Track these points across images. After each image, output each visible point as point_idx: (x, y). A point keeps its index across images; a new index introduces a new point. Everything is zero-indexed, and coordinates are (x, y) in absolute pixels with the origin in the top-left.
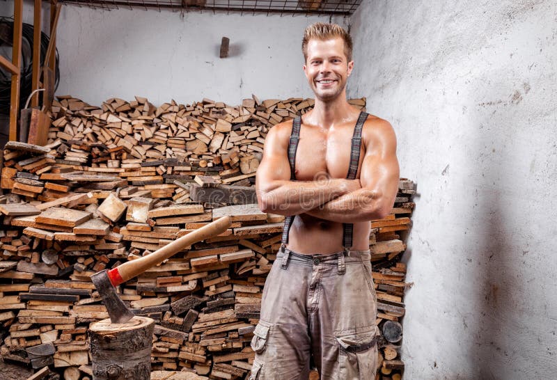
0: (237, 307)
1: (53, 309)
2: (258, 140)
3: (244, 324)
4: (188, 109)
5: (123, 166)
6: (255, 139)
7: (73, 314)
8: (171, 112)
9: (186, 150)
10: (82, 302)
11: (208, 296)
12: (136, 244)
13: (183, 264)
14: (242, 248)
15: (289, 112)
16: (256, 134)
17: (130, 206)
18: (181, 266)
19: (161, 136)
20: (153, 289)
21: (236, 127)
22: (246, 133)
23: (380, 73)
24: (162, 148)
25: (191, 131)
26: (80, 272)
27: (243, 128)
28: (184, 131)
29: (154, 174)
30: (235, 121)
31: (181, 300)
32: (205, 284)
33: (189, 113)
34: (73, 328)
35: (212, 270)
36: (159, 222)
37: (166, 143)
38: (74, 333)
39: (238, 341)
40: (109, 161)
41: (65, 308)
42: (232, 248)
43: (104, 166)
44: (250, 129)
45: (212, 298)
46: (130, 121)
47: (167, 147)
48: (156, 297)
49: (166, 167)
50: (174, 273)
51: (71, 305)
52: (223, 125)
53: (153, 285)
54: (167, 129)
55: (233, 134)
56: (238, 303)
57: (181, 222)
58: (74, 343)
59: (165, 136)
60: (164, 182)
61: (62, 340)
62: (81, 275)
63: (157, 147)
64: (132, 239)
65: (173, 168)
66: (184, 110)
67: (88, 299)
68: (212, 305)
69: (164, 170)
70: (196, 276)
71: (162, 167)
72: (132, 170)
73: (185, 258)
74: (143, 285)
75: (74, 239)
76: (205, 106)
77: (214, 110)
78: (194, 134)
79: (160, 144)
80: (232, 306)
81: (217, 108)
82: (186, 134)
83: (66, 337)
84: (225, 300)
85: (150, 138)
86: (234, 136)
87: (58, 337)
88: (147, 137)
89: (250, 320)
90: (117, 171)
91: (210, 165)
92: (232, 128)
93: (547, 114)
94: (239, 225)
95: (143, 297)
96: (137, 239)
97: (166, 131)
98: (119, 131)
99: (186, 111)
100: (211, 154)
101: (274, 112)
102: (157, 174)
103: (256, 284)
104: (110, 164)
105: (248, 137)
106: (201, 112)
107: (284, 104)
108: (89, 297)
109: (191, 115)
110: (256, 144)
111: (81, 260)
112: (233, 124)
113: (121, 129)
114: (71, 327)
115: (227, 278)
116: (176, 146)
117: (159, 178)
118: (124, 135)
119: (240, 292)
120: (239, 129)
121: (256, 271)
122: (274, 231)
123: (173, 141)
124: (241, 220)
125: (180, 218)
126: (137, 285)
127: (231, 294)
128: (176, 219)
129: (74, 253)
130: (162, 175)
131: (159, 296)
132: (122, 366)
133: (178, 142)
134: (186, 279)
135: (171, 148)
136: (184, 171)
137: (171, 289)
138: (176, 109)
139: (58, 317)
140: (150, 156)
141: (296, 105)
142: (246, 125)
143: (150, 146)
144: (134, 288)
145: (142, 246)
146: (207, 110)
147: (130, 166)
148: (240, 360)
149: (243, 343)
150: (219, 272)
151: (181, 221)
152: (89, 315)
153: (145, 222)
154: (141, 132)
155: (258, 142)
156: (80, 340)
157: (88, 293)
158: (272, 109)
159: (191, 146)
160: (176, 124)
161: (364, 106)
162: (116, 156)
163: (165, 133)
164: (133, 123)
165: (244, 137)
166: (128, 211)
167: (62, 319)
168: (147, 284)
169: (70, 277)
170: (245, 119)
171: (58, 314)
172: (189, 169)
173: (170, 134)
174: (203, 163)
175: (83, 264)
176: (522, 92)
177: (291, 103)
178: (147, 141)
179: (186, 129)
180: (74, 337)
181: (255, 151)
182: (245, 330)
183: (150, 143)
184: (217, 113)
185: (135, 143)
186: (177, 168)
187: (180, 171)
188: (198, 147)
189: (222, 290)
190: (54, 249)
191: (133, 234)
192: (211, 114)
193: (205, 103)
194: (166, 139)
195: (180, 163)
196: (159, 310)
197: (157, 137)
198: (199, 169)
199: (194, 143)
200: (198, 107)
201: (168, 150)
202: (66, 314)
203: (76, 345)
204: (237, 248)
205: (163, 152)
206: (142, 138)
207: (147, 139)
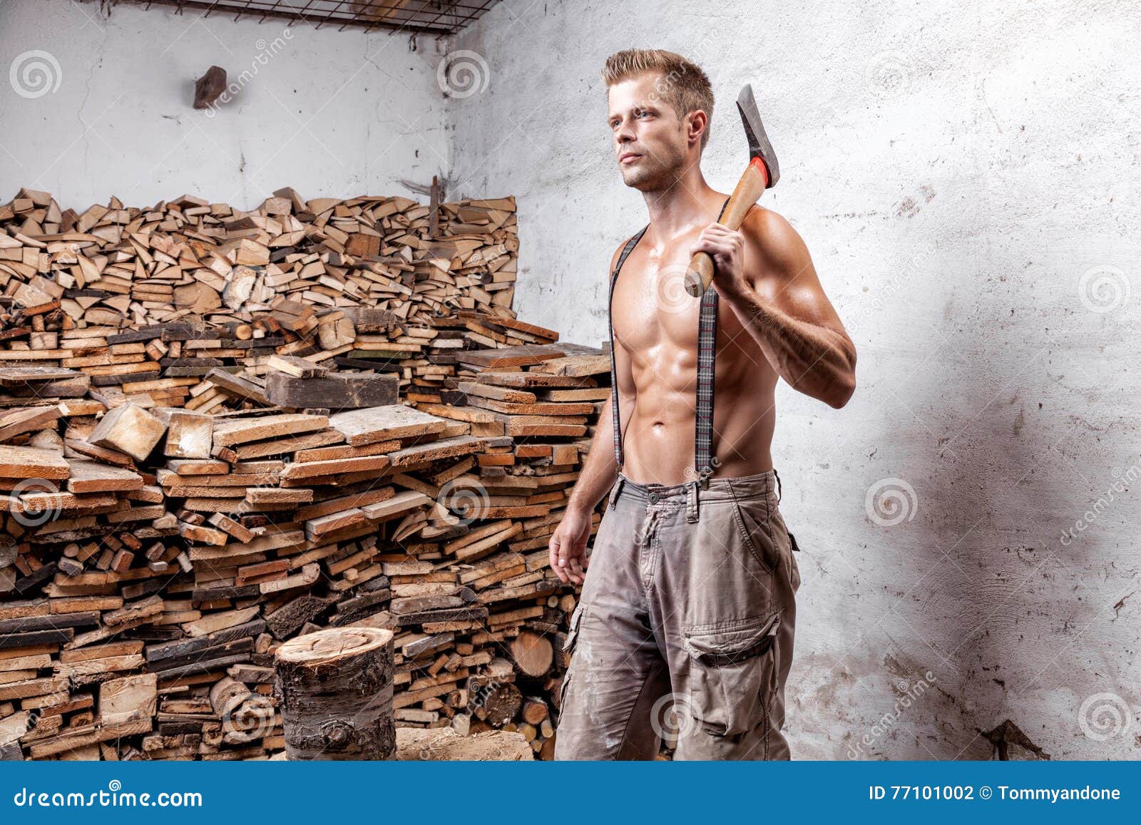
0: (396, 605)
1: (15, 667)
2: (323, 280)
3: (413, 637)
4: (149, 217)
5: (66, 344)
6: (314, 279)
7: (65, 670)
8: (114, 224)
9: (174, 306)
10: (82, 640)
11: (339, 592)
12: (196, 503)
13: (292, 534)
14: (400, 490)
15: (361, 223)
16: (318, 269)
17: (174, 426)
18: (290, 538)
19: (120, 278)
20: (228, 592)
21: (277, 255)
22: (298, 267)
23: (555, 151)
24: (122, 303)
25: (185, 265)
26: (71, 578)
27: (291, 258)
28: (171, 265)
29: (140, 358)
30: (275, 244)
31: (288, 606)
32: (335, 569)
33: (155, 226)
34: (66, 700)
35: (347, 541)
36: (244, 453)
37: (131, 293)
38: (67, 710)
39: (404, 671)
40: (34, 334)
41: (43, 660)
42: (384, 491)
43: (23, 346)
44: (307, 259)
45: (347, 595)
46: (43, 245)
47: (133, 301)
48: (233, 608)
49: (167, 344)
50: (272, 555)
51: (56, 651)
52: (254, 250)
53: (227, 583)
54: (132, 261)
55: (274, 269)
56: (399, 597)
57: (287, 450)
58: (69, 731)
59: (129, 276)
60: (162, 375)
61: (41, 732)
62: (72, 584)
63: (111, 302)
64: (190, 492)
65: (183, 343)
66: (141, 220)
67: (93, 633)
68: (349, 607)
69: (164, 350)
70: (317, 555)
71: (158, 344)
72: (87, 353)
73: (296, 521)
74: (205, 587)
75: (72, 504)
76: (189, 212)
77: (208, 219)
78: (191, 271)
79: (115, 294)
80: (386, 604)
81: (215, 217)
82: (175, 272)
83: (49, 723)
84: (372, 594)
85: (95, 282)
86: (275, 276)
87: (32, 725)
88: (88, 281)
89: (424, 625)
90: (56, 355)
91: (259, 334)
92: (271, 257)
93: (971, 234)
94: (397, 446)
95: (205, 613)
96: (199, 493)
97: (130, 266)
98: (17, 266)
99: (145, 223)
100: (231, 311)
101: (330, 223)
102: (148, 358)
103: (421, 557)
104: (37, 342)
105: (304, 275)
106: (181, 225)
107: (349, 208)
108: (94, 628)
109: (157, 229)
110: (320, 289)
111: (71, 551)
112: (272, 249)
113: (21, 262)
114: (61, 698)
115: (374, 551)
116: (152, 297)
117: (153, 367)
118: (29, 276)
119: (399, 576)
120: (282, 260)
121: (428, 532)
122: (464, 452)
123: (146, 288)
124: (401, 436)
125: (284, 442)
126: (195, 588)
127: (384, 581)
128: (276, 444)
129: (63, 536)
130: (159, 361)
131: (239, 606)
132: (351, 723)
133: (156, 288)
134: (296, 563)
135: (140, 302)
136: (209, 349)
137: (268, 587)
138: (124, 217)
139: (28, 682)
140: (97, 322)
141: (373, 209)
142: (297, 251)
143: (96, 300)
144: (186, 596)
145: (207, 507)
146: (194, 221)
147: (82, 344)
148: (408, 707)
149: (412, 673)
150: (359, 543)
151: (286, 447)
152: (100, 666)
153: (207, 456)
154: (73, 269)
155: (322, 285)
156: (82, 723)
157: (93, 618)
158: (326, 217)
159: (185, 296)
160: (151, 251)
161: (512, 213)
162: (46, 324)
163: (129, 271)
164: (52, 248)
165: (294, 275)
166: (170, 436)
167: (39, 686)
168: (215, 585)
169: (47, 591)
170: (296, 238)
171: (26, 676)
172: (217, 344)
173: (141, 272)
174: (244, 332)
175: (75, 558)
176: (920, 199)
177: (361, 205)
178: (86, 289)
179: (173, 262)
180: (67, 720)
181: (317, 304)
182: (417, 646)
183: (94, 294)
184: (214, 226)
185: (58, 293)
186: (192, 344)
187: (196, 350)
188: (201, 300)
189: (367, 575)
190: (7, 533)
191: (192, 482)
192: (201, 229)
193: (184, 205)
194: (129, 284)
195: (198, 333)
196: (245, 633)
197: (108, 279)
198: (236, 342)
199: (191, 289)
200: (173, 213)
201: (135, 307)
202: (46, 672)
203: (76, 736)
204: (391, 491)
205: (124, 310)
206: (75, 283)
207: (87, 285)
